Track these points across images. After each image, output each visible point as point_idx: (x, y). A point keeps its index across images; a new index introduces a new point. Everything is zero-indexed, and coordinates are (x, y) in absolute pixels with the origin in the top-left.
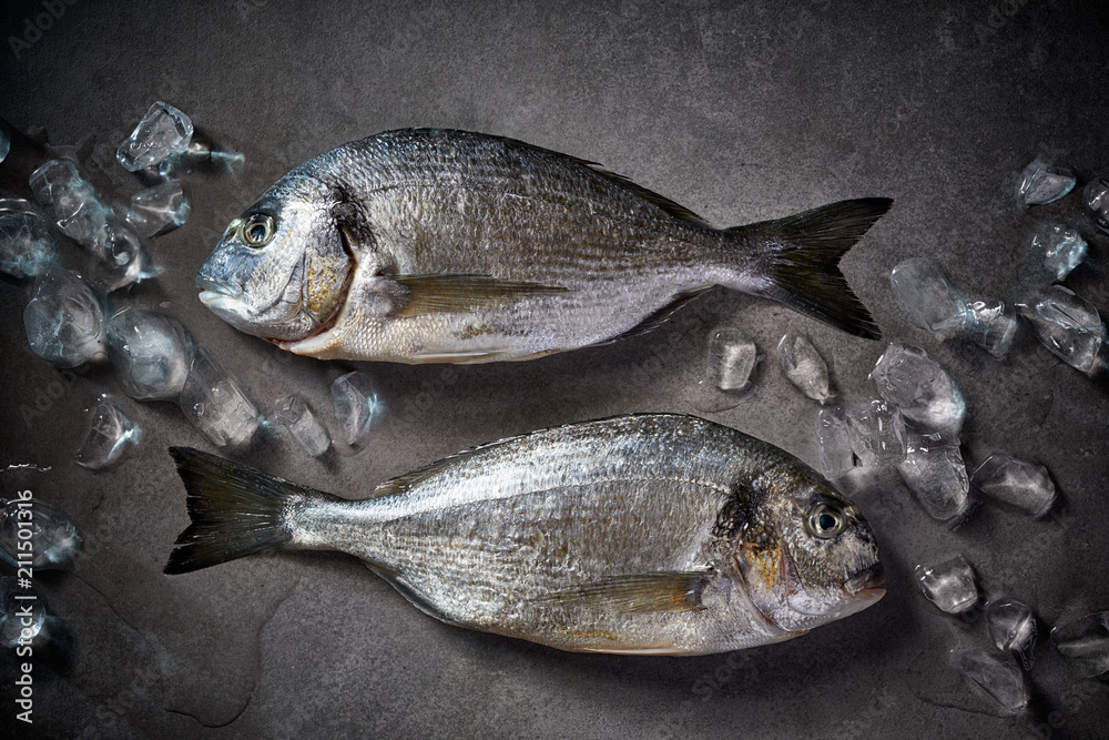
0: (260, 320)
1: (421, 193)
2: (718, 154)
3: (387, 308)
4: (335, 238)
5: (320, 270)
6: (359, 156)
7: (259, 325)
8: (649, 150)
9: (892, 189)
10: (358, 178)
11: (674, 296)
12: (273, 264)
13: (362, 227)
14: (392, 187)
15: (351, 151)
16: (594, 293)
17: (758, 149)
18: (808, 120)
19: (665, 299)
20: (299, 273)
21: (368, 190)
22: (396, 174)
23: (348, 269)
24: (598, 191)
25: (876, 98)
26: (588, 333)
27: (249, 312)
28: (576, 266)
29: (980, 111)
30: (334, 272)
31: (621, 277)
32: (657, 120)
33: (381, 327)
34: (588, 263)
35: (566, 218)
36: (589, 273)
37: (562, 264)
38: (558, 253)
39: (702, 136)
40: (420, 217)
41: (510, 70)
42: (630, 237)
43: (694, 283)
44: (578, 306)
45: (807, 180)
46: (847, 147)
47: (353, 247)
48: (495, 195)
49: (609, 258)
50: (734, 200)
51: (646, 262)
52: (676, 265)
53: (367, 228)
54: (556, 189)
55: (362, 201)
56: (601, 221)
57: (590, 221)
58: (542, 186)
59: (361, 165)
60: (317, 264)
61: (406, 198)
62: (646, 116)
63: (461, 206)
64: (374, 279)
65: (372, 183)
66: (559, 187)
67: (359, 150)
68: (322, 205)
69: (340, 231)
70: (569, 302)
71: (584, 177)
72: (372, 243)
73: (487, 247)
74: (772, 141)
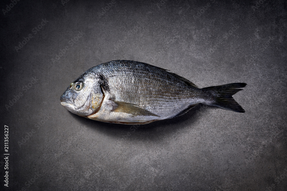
0: (78, 110)
1: (122, 77)
2: (198, 68)
3: (111, 108)
4: (99, 89)
5: (95, 97)
6: (106, 67)
7: (78, 112)
8: (180, 67)
9: (245, 75)
10: (105, 73)
11: (188, 106)
12: (82, 95)
13: (106, 86)
14: (114, 76)
15: (103, 66)
16: (168, 105)
17: (209, 66)
18: (222, 58)
19: (186, 107)
20: (89, 98)
21: (108, 76)
22: (116, 72)
23: (103, 97)
24: (169, 78)
25: (240, 52)
26: (166, 116)
27: (75, 108)
28: (163, 98)
29: (267, 54)
30: (99, 98)
31: (175, 101)
32: (182, 59)
33: (109, 113)
34: (167, 97)
35: (161, 85)
36: (167, 100)
37: (160, 98)
38: (158, 94)
39: (194, 63)
40: (122, 84)
41: (143, 47)
42: (177, 91)
43: (194, 103)
44: (163, 109)
45: (222, 73)
46: (232, 65)
47: (104, 92)
48: (142, 78)
49: (172, 96)
50: (203, 79)
51: (182, 97)
52: (189, 98)
53: (108, 87)
54: (158, 77)
55: (107, 79)
56: (170, 86)
57: (167, 86)
58: (154, 76)
59: (106, 69)
60: (94, 96)
61: (118, 79)
62: (179, 58)
63: (133, 81)
64: (108, 100)
65: (109, 74)
66: (159, 77)
67: (106, 66)
68: (96, 80)
69: (101, 87)
70: (161, 108)
71: (165, 74)
72: (109, 91)
73: (140, 93)
74: (213, 63)
